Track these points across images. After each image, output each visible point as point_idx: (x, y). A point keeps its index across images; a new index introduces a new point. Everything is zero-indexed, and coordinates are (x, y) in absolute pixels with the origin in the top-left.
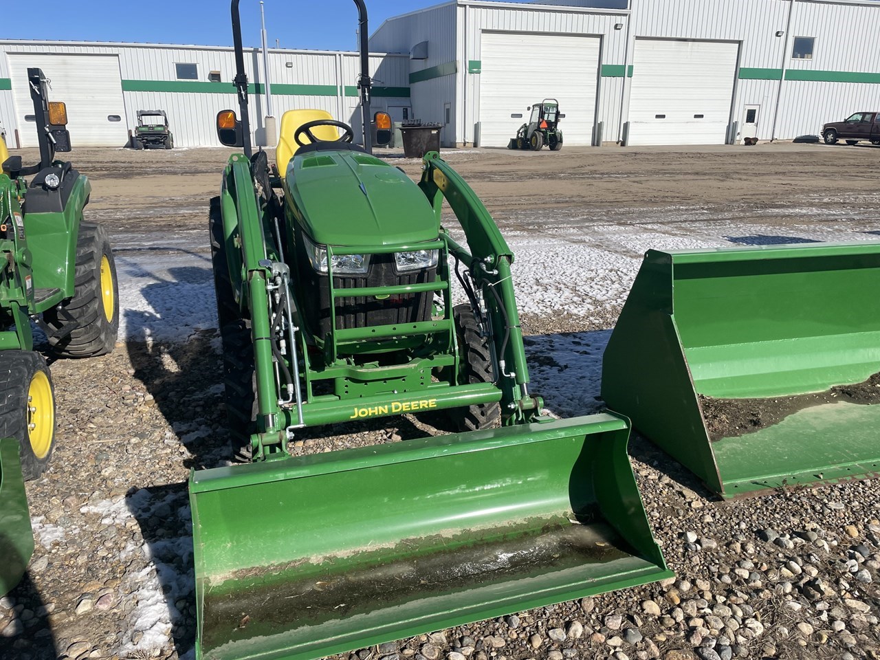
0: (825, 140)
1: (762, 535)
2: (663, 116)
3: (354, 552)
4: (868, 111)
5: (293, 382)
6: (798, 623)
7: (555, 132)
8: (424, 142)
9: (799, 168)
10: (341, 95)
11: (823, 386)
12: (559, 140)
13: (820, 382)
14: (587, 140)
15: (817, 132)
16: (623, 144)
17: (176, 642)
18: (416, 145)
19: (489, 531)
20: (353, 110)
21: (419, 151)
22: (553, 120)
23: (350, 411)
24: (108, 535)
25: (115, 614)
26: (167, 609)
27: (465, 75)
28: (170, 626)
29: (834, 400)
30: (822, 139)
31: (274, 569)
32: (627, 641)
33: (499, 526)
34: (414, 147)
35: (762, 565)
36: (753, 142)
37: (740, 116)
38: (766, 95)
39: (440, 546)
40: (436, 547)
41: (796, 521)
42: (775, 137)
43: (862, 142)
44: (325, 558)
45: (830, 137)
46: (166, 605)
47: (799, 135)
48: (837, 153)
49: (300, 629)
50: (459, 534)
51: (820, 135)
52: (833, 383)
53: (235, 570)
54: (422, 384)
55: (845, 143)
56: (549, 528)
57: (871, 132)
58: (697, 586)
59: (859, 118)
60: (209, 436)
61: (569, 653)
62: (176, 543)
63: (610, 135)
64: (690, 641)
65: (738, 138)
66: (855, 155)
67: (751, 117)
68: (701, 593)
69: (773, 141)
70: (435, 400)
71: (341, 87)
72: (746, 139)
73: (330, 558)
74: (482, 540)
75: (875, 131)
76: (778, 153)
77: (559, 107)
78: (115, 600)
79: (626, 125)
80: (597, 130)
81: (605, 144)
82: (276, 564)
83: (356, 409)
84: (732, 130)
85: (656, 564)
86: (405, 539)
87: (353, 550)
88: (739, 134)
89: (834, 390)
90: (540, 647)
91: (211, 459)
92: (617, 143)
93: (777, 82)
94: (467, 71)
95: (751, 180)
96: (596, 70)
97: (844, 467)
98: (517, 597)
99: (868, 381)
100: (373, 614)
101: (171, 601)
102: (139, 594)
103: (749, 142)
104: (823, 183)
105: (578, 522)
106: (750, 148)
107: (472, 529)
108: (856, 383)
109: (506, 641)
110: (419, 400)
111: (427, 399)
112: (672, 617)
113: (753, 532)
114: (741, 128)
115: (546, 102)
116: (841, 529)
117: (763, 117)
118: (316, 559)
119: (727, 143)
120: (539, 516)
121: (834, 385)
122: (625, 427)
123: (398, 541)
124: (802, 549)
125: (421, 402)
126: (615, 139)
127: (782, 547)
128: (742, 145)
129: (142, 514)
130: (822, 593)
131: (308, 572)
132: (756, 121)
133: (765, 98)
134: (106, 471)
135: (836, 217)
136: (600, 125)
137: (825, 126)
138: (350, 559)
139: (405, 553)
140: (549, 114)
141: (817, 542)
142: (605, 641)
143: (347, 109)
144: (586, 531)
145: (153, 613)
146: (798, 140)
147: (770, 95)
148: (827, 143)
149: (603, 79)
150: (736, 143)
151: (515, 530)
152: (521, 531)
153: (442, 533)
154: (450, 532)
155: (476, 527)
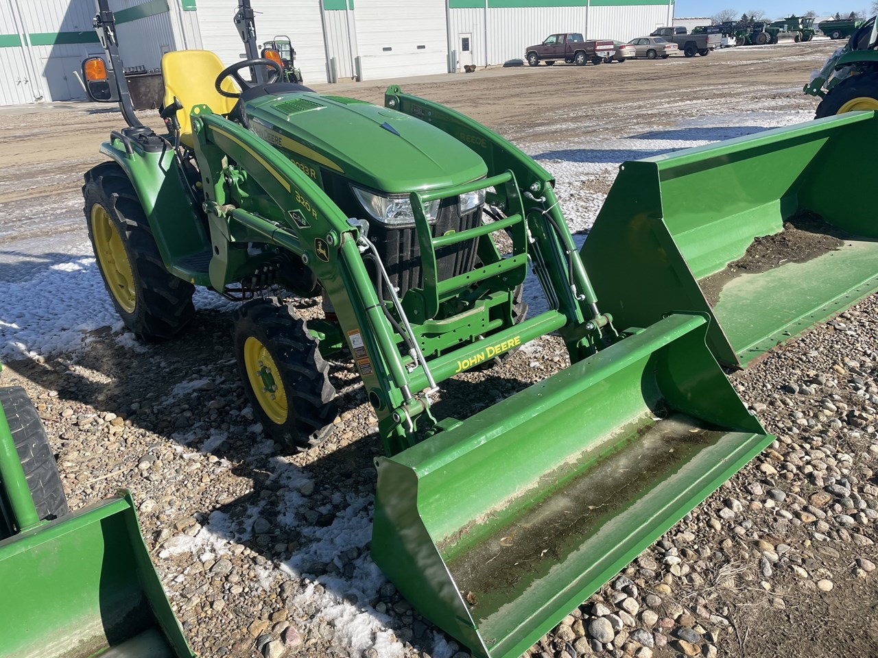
0: (529, 62)
1: (787, 389)
2: (390, 49)
3: (509, 501)
4: (560, 33)
5: (415, 347)
6: (868, 447)
7: (293, 71)
8: (154, 91)
9: (525, 90)
10: (27, 45)
11: (721, 264)
12: (299, 79)
13: (718, 262)
14: (323, 78)
15: (522, 56)
16: (358, 80)
17: (413, 644)
18: (146, 95)
19: (601, 446)
20: (45, 61)
21: (151, 101)
22: (288, 58)
23: (454, 366)
24: (224, 570)
25: (315, 645)
26: (372, 617)
27: (180, 13)
28: (390, 631)
29: (737, 275)
30: (526, 61)
31: (450, 541)
32: (777, 501)
33: (606, 440)
34: (144, 98)
35: (809, 412)
36: (472, 69)
37: (457, 45)
38: (475, 23)
39: (572, 473)
40: (570, 475)
41: (798, 372)
42: (488, 63)
43: (558, 62)
44: (488, 515)
45: (533, 59)
46: (366, 614)
47: (507, 60)
48: (545, 73)
49: (534, 584)
50: (580, 457)
51: (524, 58)
52: (727, 261)
54: (483, 326)
55: (545, 64)
56: (644, 430)
57: (565, 53)
58: (784, 442)
59: (554, 39)
60: (228, 438)
61: (748, 524)
62: (311, 553)
63: (344, 70)
64: (816, 485)
65: (458, 66)
66: (560, 74)
67: (466, 45)
68: (790, 446)
69: (488, 67)
70: (519, 337)
71: (24, 35)
72: (466, 67)
73: (492, 514)
74: (600, 457)
75: (569, 51)
76: (500, 77)
77: (292, 44)
78: (301, 631)
79: (357, 60)
80: (331, 67)
81: (341, 80)
82: (449, 536)
83: (459, 362)
84: (451, 59)
85: (755, 432)
86: (542, 475)
87: (507, 500)
88: (458, 62)
89: (730, 266)
90: (722, 529)
91: (256, 460)
92: (353, 78)
93: (482, 10)
94: (181, 9)
95: (499, 104)
96: (318, 4)
97: (795, 323)
98: (684, 493)
99: (747, 255)
100: (583, 548)
101: (370, 608)
102: (326, 615)
103: (469, 69)
104: (555, 100)
105: (659, 419)
106: (470, 76)
107: (587, 450)
108: (740, 258)
109: (694, 533)
110: (506, 340)
111: (512, 337)
112: (788, 471)
113: (779, 389)
114: (459, 56)
115: (277, 39)
116: (831, 370)
117: (475, 44)
118: (480, 518)
119: (449, 72)
120: (629, 422)
121: (728, 263)
122: (705, 321)
123: (538, 479)
124: (822, 392)
125: (509, 341)
126: (349, 75)
127: (807, 394)
128: (463, 73)
129: (241, 536)
130: (866, 419)
131: (481, 533)
132: (470, 50)
133: (475, 27)
134: (146, 507)
135: (595, 128)
136: (333, 61)
137: (528, 49)
138: (509, 508)
139: (550, 488)
140: (282, 51)
141: (827, 384)
142: (763, 506)
143: (38, 62)
144: (673, 424)
145: (360, 628)
146: (507, 65)
147: (478, 23)
148: (531, 65)
149: (326, 13)
150: (457, 71)
151: (619, 440)
152: (624, 439)
153: (568, 460)
154: (573, 458)
155: (590, 447)
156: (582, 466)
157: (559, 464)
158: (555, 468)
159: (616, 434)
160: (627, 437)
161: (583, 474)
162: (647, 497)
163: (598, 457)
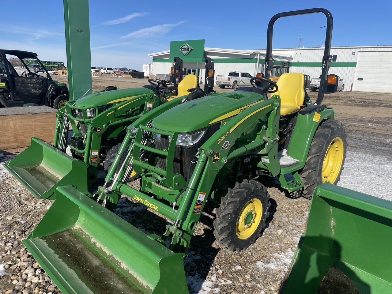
19: (133, 277)
33: (138, 279)
39: (116, 267)
50: (125, 269)
53: (80, 227)
70: (158, 208)
83: (136, 195)
86: (113, 255)
107: (130, 271)
110: (153, 204)
123: (111, 254)
139: (107, 260)
151: (139, 286)
152: (140, 289)
153: (122, 263)
154: (124, 265)
155: (131, 272)
156: (120, 270)
157: (119, 260)
158: (117, 259)
159: (142, 284)
160: (142, 290)
161: (115, 272)
162: (85, 286)
163: (127, 277)
